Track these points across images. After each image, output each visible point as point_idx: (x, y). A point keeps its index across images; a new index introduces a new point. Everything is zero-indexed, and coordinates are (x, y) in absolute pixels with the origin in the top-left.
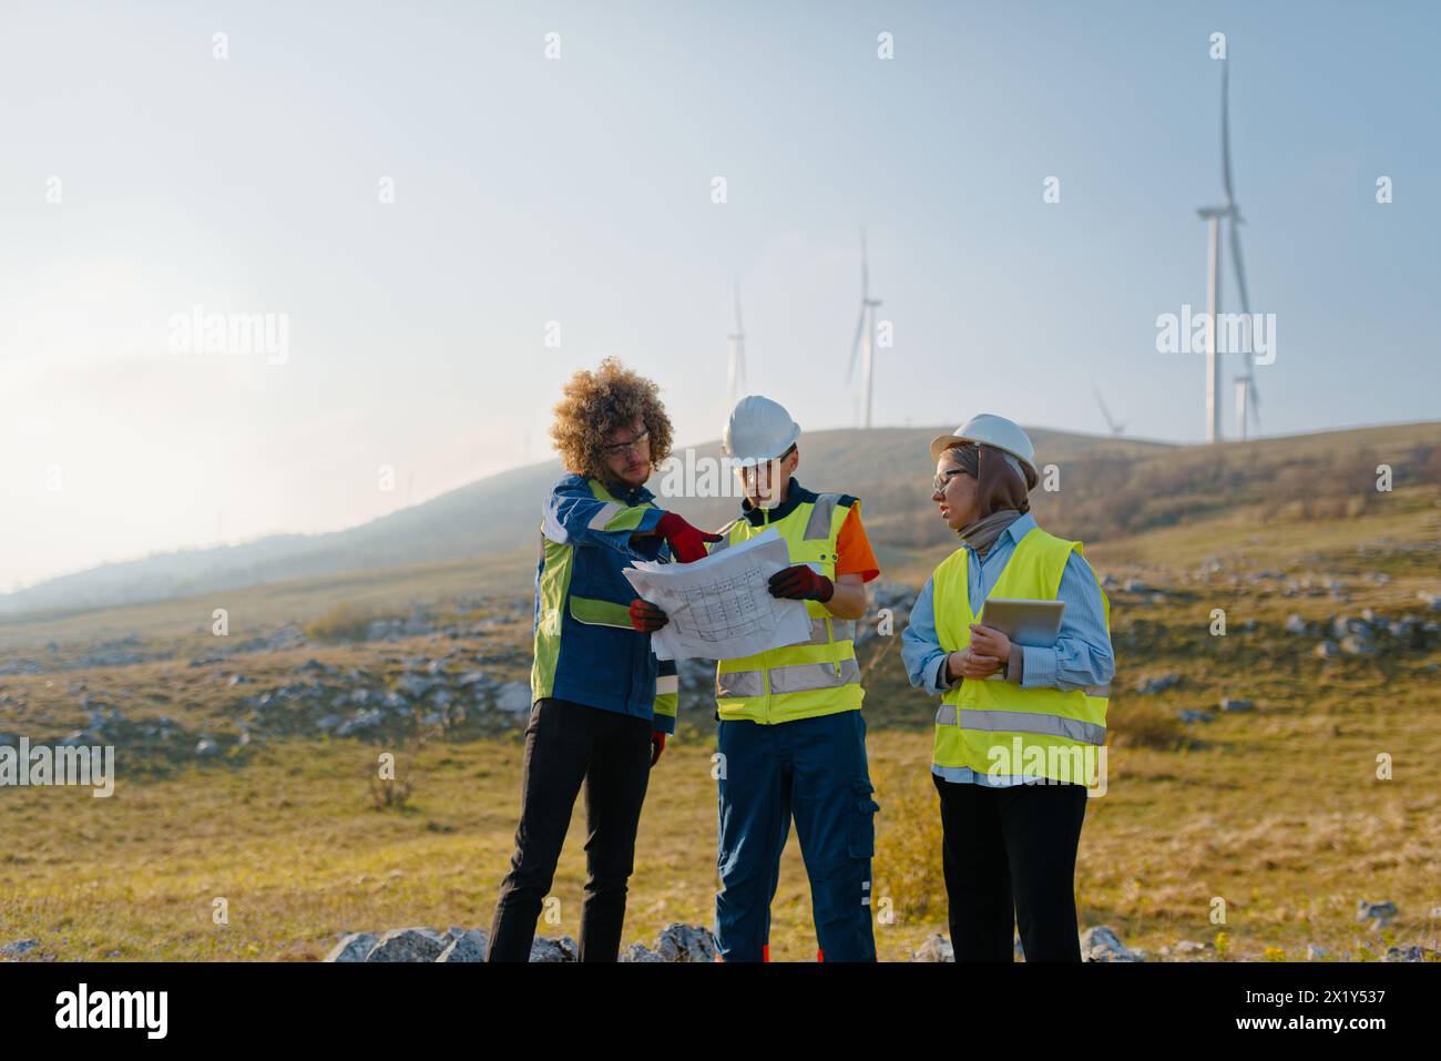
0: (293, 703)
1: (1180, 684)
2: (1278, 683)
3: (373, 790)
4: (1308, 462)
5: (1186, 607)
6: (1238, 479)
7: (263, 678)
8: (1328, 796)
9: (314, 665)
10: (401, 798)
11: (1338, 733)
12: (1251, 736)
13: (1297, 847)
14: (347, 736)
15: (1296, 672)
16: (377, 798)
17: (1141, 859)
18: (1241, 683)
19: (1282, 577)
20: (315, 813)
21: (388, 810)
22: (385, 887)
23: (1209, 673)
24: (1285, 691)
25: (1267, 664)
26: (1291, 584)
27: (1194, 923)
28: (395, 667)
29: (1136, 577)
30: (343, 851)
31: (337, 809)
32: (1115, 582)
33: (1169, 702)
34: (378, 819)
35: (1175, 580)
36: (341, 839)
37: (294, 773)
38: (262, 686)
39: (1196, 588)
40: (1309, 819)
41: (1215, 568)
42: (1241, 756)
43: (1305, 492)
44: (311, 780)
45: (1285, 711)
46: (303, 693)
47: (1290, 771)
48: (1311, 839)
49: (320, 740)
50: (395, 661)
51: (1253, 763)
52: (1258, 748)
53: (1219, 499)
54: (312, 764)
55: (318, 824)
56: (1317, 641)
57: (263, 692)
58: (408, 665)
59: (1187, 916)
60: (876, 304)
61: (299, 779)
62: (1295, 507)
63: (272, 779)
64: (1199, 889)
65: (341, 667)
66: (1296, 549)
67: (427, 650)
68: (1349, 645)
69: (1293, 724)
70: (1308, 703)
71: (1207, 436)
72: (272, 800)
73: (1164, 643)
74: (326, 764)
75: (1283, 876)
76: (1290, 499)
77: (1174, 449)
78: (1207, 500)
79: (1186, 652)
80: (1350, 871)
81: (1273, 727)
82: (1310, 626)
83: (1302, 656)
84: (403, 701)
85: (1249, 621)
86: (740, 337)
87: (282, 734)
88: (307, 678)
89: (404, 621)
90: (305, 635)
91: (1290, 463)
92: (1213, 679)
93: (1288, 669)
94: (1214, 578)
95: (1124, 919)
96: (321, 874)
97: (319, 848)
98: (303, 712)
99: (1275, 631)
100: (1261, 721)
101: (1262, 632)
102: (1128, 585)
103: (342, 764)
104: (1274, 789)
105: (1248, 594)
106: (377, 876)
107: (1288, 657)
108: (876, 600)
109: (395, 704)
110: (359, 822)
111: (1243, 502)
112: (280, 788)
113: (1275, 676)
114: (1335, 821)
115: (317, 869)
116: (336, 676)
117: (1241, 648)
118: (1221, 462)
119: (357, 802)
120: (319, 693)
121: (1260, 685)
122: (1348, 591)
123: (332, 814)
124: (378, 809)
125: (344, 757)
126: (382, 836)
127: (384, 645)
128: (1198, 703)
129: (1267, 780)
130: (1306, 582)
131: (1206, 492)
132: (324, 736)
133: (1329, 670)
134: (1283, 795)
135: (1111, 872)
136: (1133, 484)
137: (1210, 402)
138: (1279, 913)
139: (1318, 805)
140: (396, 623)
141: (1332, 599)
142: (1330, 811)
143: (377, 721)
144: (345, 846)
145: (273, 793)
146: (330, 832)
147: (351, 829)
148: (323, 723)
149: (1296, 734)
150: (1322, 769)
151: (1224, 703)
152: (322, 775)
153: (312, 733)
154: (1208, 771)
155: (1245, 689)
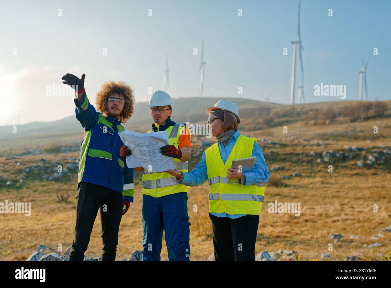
0: (36, 171)
1: (282, 169)
2: (308, 169)
3: (58, 197)
4: (317, 110)
5: (285, 148)
6: (298, 114)
7: (27, 163)
8: (320, 200)
9: (42, 160)
10: (66, 199)
11: (323, 183)
12: (300, 183)
13: (313, 215)
14: (51, 181)
15: (312, 166)
16: (59, 199)
17: (272, 219)
18: (298, 169)
19: (309, 141)
20: (40, 203)
21: (62, 202)
22: (57, 228)
23: (290, 166)
24: (309, 171)
25: (305, 164)
26: (312, 143)
27: (286, 239)
28: (66, 161)
29: (272, 140)
30: (48, 214)
31: (47, 202)
32: (266, 141)
33: (279, 174)
34: (59, 205)
35: (282, 141)
36: (47, 211)
37: (36, 191)
38: (27, 166)
39: (287, 143)
40: (316, 207)
41: (292, 138)
42: (297, 189)
43: (315, 118)
44: (40, 193)
45: (309, 177)
46: (39, 168)
47: (311, 193)
48: (317, 213)
49: (44, 182)
50: (66, 159)
51: (301, 191)
52: (302, 187)
53: (293, 119)
54: (41, 189)
55: (41, 206)
56: (318, 158)
57: (27, 168)
58: (70, 161)
59: (285, 237)
60: (205, 63)
61: (37, 193)
62: (313, 122)
63: (29, 193)
64: (287, 228)
65: (50, 161)
66: (313, 133)
67: (76, 156)
68: (326, 159)
69: (311, 180)
70: (315, 174)
71: (291, 102)
72: (28, 199)
73: (278, 158)
74: (45, 189)
75: (309, 224)
76: (311, 120)
77: (282, 105)
78: (290, 119)
79: (284, 160)
80: (327, 223)
81: (306, 181)
82: (316, 154)
83: (314, 162)
84: (68, 171)
85: (300, 152)
86: (167, 71)
87: (33, 180)
88: (40, 164)
89: (71, 147)
90: (42, 151)
91: (312, 110)
92: (291, 168)
93: (310, 165)
94: (292, 140)
95: (268, 238)
96: (40, 223)
97: (41, 213)
98: (39, 174)
99: (307, 155)
100: (303, 179)
101: (304, 155)
102: (269, 142)
103: (50, 189)
104: (306, 198)
105: (301, 145)
106: (55, 223)
107: (310, 162)
108: (202, 145)
109: (66, 172)
110: (53, 206)
111: (299, 120)
112: (30, 195)
113: (307, 167)
114: (322, 208)
115: (39, 221)
116: (49, 163)
117: (298, 160)
118: (294, 109)
119: (53, 200)
120: (44, 168)
121: (303, 169)
122: (326, 145)
123: (46, 203)
124: (59, 202)
125: (51, 187)
126: (60, 210)
127: (64, 155)
128: (286, 174)
129: (305, 196)
130: (315, 142)
131: (290, 117)
132: (45, 180)
133: (321, 166)
134: (309, 200)
135: (264, 223)
136: (271, 115)
137: (292, 93)
138: (310, 236)
139: (318, 203)
140: (68, 148)
141: (322, 147)
142: (321, 205)
143: (60, 176)
144: (48, 213)
145: (28, 197)
146: (44, 209)
147: (51, 208)
148: (45, 177)
149: (312, 183)
150: (318, 193)
151: (294, 174)
152: (44, 192)
153: (41, 180)
154: (290, 193)
155: (299, 171)
